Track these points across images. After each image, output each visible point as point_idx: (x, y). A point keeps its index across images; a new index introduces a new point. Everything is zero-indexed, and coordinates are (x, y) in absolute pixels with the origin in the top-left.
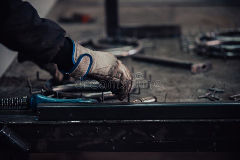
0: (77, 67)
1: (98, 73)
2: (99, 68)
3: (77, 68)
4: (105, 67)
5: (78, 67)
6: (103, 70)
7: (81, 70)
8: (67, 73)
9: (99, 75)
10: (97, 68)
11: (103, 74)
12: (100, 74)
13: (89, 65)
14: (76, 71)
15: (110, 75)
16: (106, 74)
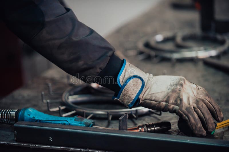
0: (123, 90)
1: (151, 98)
2: (153, 92)
3: (123, 92)
4: (161, 92)
5: (125, 90)
6: (157, 95)
7: (128, 94)
8: (115, 99)
9: (151, 100)
10: (150, 93)
11: (156, 99)
12: (153, 99)
13: (139, 90)
14: (124, 95)
15: (166, 102)
16: (160, 100)
